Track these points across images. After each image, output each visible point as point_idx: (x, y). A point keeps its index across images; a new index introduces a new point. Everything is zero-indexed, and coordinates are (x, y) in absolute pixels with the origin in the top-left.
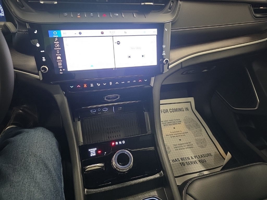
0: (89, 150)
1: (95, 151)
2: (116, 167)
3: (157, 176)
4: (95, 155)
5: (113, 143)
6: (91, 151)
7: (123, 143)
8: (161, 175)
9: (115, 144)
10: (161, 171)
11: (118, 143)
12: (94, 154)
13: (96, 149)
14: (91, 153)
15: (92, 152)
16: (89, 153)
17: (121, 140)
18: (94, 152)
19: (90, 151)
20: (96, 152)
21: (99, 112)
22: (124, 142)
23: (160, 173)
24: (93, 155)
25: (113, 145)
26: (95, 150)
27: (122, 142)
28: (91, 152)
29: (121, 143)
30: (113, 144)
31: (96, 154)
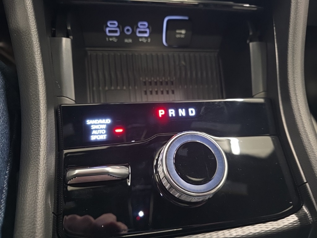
0: (89, 122)
1: (104, 126)
2: (172, 186)
3: (292, 220)
4: (104, 137)
5: (160, 111)
6: (94, 124)
7: (191, 114)
8: (303, 218)
9: (167, 113)
10: (304, 208)
11: (177, 113)
12: (101, 134)
13: (108, 121)
14: (92, 130)
15: (95, 129)
16: (88, 130)
17: (186, 106)
18: (101, 129)
19: (91, 124)
20: (110, 129)
21: (128, 37)
22: (192, 112)
23: (300, 212)
24: (98, 139)
25: (160, 116)
26: (106, 124)
27: (187, 112)
28: (93, 127)
29: (184, 114)
30: (161, 113)
31: (108, 137)
